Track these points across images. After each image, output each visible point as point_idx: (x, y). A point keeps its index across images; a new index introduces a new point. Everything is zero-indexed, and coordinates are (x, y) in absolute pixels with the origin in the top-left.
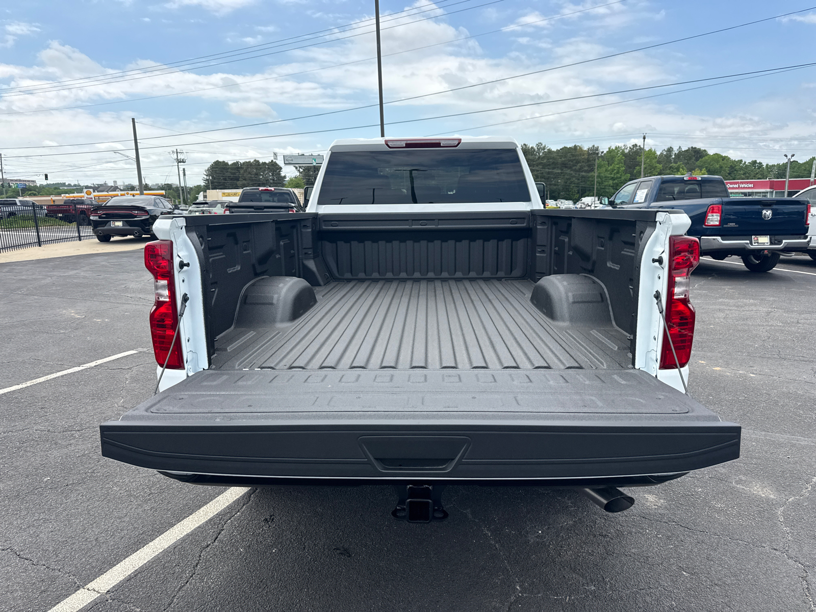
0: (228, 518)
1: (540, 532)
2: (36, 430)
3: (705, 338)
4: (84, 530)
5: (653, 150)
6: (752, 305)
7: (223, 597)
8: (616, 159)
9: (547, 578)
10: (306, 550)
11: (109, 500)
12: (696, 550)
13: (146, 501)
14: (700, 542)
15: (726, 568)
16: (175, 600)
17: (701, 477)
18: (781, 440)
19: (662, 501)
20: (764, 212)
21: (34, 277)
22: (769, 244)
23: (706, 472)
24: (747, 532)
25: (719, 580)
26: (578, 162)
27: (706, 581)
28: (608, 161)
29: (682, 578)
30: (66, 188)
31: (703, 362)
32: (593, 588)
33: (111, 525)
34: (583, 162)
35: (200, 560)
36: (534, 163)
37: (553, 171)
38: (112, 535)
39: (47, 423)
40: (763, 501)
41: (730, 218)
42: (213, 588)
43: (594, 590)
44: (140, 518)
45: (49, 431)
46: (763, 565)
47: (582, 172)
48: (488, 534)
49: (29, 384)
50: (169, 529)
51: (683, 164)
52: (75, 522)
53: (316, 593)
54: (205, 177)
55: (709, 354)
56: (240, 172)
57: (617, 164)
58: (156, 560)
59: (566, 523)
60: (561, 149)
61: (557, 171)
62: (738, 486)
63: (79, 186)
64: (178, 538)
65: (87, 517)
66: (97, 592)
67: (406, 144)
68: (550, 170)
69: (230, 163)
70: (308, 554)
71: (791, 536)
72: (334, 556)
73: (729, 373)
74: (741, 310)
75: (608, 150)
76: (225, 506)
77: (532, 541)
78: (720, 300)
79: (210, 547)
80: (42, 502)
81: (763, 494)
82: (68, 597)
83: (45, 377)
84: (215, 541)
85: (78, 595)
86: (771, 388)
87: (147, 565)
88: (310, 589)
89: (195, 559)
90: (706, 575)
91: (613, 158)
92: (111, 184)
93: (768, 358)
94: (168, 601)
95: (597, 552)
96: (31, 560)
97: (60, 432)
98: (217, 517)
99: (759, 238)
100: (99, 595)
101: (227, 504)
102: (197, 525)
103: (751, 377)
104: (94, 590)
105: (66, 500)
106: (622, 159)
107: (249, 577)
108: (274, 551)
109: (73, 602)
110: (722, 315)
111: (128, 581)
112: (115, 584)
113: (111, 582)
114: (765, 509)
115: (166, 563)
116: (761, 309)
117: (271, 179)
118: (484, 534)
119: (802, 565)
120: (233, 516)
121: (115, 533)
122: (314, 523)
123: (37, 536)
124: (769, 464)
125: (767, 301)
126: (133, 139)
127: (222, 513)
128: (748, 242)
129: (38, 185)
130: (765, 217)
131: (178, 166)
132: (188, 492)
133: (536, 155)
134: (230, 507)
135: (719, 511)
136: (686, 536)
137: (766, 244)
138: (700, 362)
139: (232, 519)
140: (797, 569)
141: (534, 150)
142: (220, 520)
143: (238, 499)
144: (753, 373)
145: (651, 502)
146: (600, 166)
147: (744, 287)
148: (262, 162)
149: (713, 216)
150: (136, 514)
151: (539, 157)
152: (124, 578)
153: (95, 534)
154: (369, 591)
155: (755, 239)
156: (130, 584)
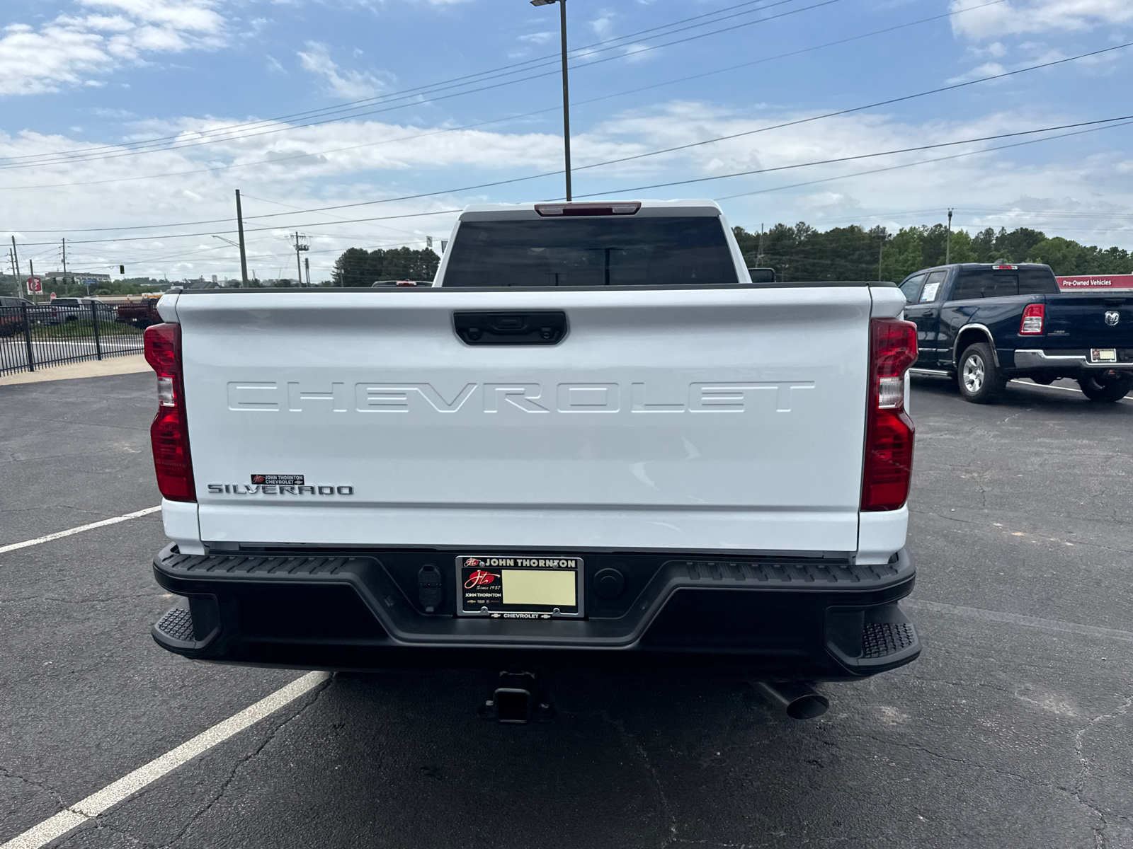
0: (282, 722)
1: (719, 754)
2: (47, 599)
3: (1007, 491)
4: (84, 733)
5: (965, 233)
6: (1085, 446)
7: (254, 828)
8: (911, 245)
9: (717, 818)
10: (382, 769)
11: (125, 693)
12: (943, 785)
13: (174, 697)
14: (952, 775)
15: (984, 813)
16: (188, 830)
17: (968, 683)
18: (1097, 634)
19: (905, 716)
20: (1107, 314)
21: (84, 399)
22: (1116, 360)
23: (976, 678)
24: (1024, 763)
25: (971, 828)
26: (855, 249)
27: (951, 830)
28: (899, 248)
29: (915, 825)
30: (149, 285)
31: (999, 525)
32: (782, 834)
33: (122, 727)
34: (863, 249)
35: (233, 777)
36: (793, 250)
37: (820, 261)
38: (120, 740)
39: (63, 590)
40: (1055, 720)
41: (1060, 324)
42: (243, 815)
43: (784, 836)
44: (163, 718)
45: (63, 600)
46: (1040, 809)
47: (861, 263)
48: (643, 755)
49: (49, 538)
50: (198, 734)
51: (1008, 252)
52: (74, 721)
53: (385, 827)
54: (336, 270)
55: (1010, 514)
56: (382, 264)
57: (912, 253)
58: (174, 775)
59: (758, 743)
60: (831, 231)
61: (826, 262)
62: (1022, 698)
63: (167, 281)
64: (208, 747)
65: (91, 715)
66: (85, 815)
67: (564, 210)
68: (815, 261)
69: (370, 251)
70: (384, 774)
71: (1090, 770)
72: (419, 777)
73: (1035, 540)
74: (1069, 453)
75: (898, 232)
76: (280, 706)
77: (705, 765)
78: (1039, 440)
79: (250, 760)
80: (35, 694)
81: (1057, 710)
82: (44, 821)
83: (71, 530)
84: (258, 752)
85: (58, 819)
86: (1094, 562)
87: (159, 782)
88: (378, 821)
89: (226, 776)
90: (952, 821)
91: (906, 243)
92: (208, 279)
93: (1097, 520)
94: (177, 830)
95: (796, 784)
96: (5, 770)
97: (78, 602)
98: (267, 721)
99: (1100, 352)
100: (87, 819)
101: (283, 704)
102: (238, 730)
103: (1067, 546)
104: (82, 813)
105: (68, 692)
106: (919, 245)
107: (296, 802)
108: (336, 768)
109: (50, 827)
110: (1036, 460)
111: (129, 801)
112: (111, 805)
113: (106, 803)
114: (1058, 731)
115: (185, 779)
116: (1097, 452)
117: (424, 274)
118: (638, 755)
119: (1100, 812)
120: (289, 720)
121: (125, 737)
122: (400, 732)
123: (20, 738)
124: (1073, 669)
125: (1109, 441)
126: (237, 218)
127: (276, 715)
128: (1084, 357)
129: (112, 281)
130: (1109, 322)
131: (298, 254)
132: (234, 686)
133: (795, 239)
134: (287, 708)
135: (988, 732)
136: (931, 766)
137: (1111, 361)
138: (995, 524)
139: (287, 724)
140: (1091, 817)
141: (793, 232)
142: (271, 724)
143: (301, 697)
144: (1070, 542)
145: (889, 716)
146: (887, 256)
147: (1078, 422)
148: (414, 251)
149: (1031, 320)
150: (158, 712)
151: (800, 242)
152: (124, 797)
153: (97, 738)
154: (460, 827)
155: (1095, 353)
156: (131, 806)
